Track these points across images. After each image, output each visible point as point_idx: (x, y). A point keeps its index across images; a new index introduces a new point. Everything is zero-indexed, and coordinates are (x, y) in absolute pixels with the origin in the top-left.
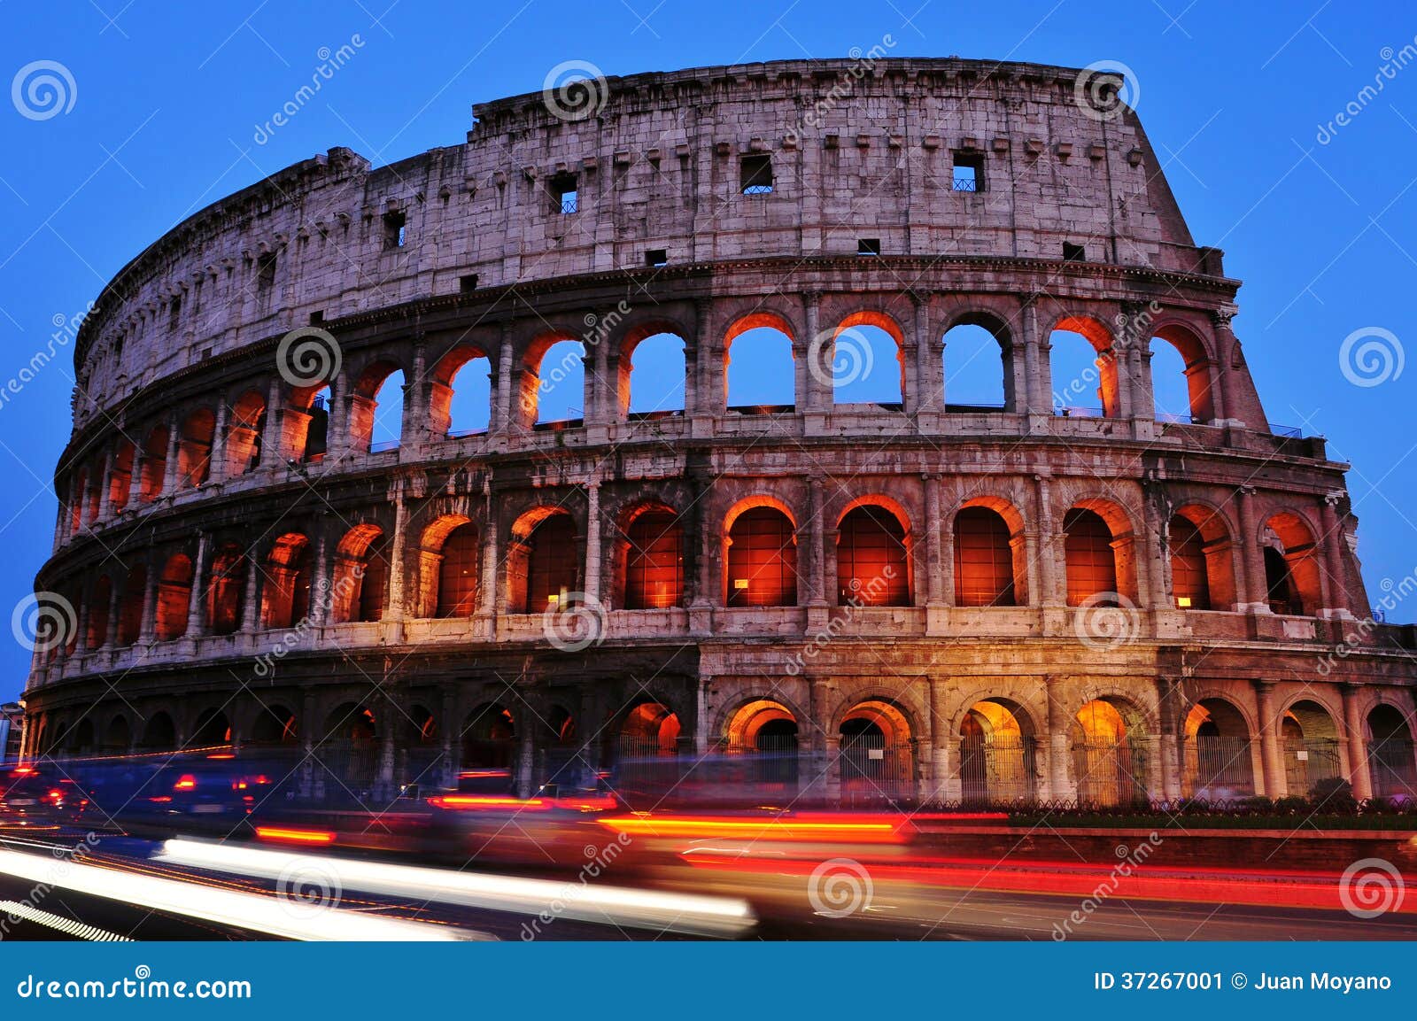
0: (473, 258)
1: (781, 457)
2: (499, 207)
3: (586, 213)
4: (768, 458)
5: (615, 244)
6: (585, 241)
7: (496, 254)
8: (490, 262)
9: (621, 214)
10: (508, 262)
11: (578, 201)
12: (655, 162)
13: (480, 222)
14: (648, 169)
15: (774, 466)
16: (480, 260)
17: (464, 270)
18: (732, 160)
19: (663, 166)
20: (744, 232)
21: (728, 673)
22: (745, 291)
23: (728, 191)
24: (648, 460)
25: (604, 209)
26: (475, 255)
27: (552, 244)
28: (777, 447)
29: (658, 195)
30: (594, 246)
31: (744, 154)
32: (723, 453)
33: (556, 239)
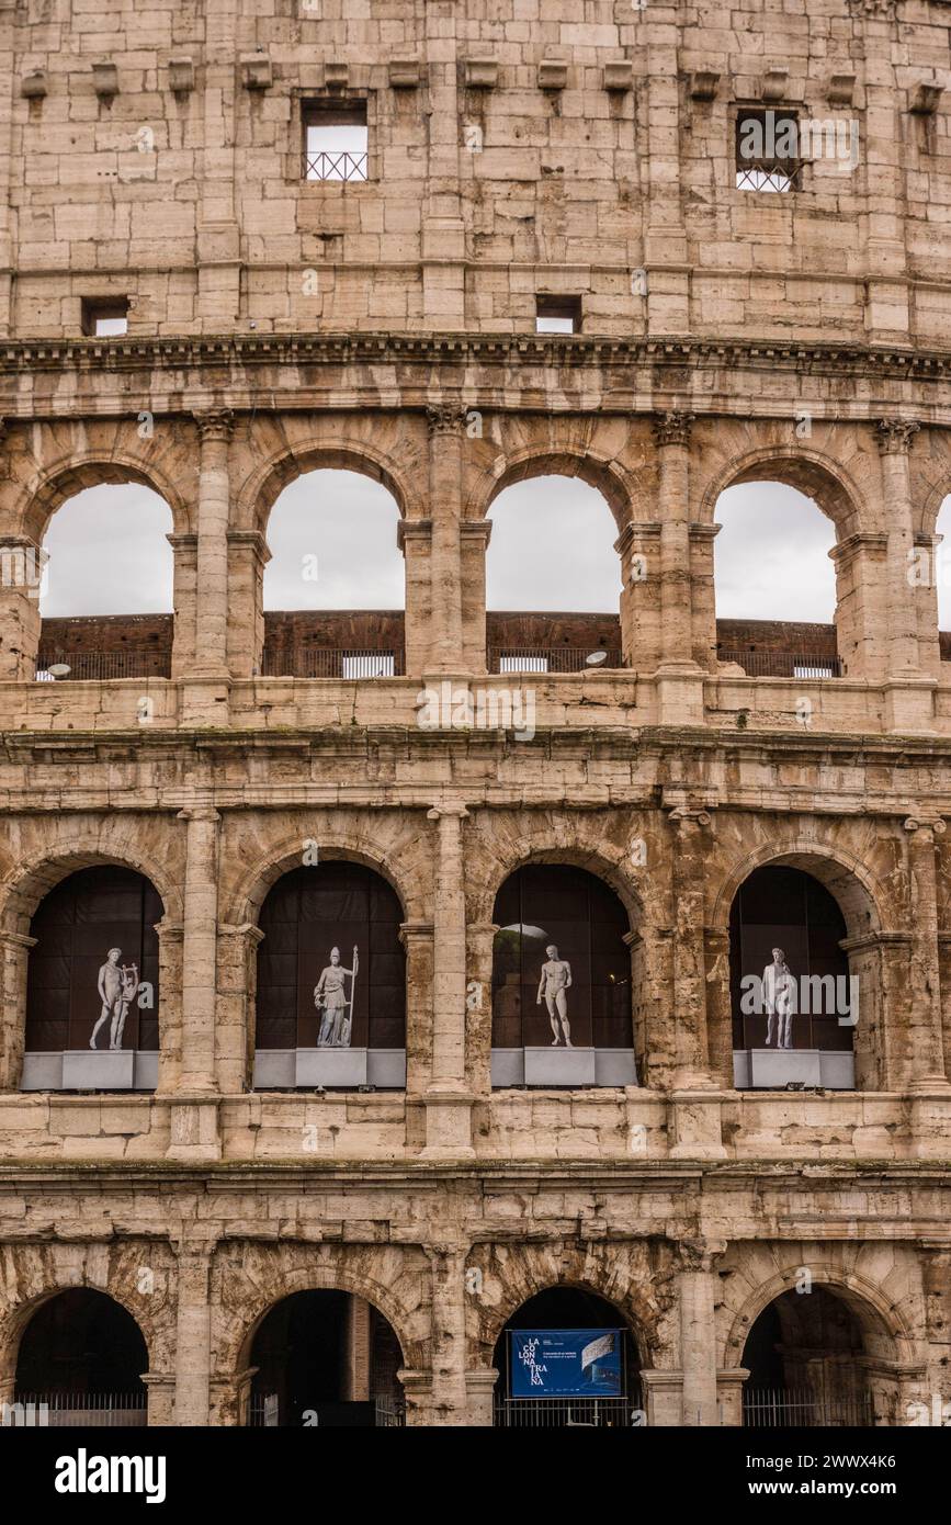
0: (114, 256)
1: (856, 777)
2: (176, 143)
3: (395, 189)
4: (828, 777)
5: (468, 268)
6: (398, 251)
7: (177, 255)
8: (160, 272)
9: (479, 200)
10: (209, 279)
11: (374, 157)
12: (552, 92)
13: (128, 173)
14: (538, 107)
15: (841, 795)
16: (134, 262)
17: (95, 280)
18: (719, 110)
19: (571, 104)
20: (750, 276)
21: (762, 1236)
22: (762, 409)
23: (713, 181)
24: (575, 765)
25: (436, 185)
26: (120, 249)
27: (314, 248)
28: (850, 755)
29: (561, 170)
30: (419, 269)
31: (748, 101)
32: (737, 761)
33: (325, 237)
